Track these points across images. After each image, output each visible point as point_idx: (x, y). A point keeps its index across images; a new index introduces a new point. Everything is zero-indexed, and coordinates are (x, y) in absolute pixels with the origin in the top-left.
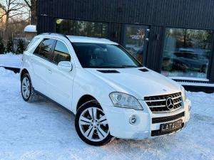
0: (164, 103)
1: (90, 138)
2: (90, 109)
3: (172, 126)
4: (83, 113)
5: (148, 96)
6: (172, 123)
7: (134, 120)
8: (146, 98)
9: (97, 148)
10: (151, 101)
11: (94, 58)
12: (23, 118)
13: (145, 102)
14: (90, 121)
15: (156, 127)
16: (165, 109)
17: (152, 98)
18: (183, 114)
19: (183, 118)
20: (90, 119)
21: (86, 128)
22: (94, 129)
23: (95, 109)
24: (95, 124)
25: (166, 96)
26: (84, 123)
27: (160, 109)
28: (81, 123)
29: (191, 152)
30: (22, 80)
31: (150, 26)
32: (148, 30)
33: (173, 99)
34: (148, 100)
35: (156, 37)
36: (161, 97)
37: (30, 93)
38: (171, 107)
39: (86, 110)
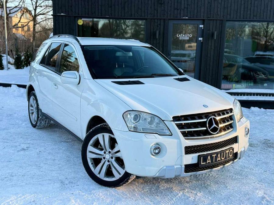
0: (203, 124)
1: (102, 176)
2: (100, 136)
3: (216, 157)
4: (91, 142)
5: (179, 115)
6: (217, 153)
7: (158, 150)
8: (176, 119)
9: (112, 190)
10: (183, 122)
11: (120, 66)
12: (24, 149)
13: (174, 124)
14: (102, 153)
15: (192, 159)
16: (206, 133)
17: (186, 117)
18: (235, 140)
19: (235, 146)
20: (102, 150)
21: (97, 162)
22: (107, 163)
23: (107, 136)
24: (108, 156)
25: (207, 115)
26: (94, 156)
27: (198, 134)
28: (90, 156)
29: (248, 194)
30: (29, 100)
31: (204, 20)
32: (201, 26)
33: (218, 118)
34: (179, 120)
35: (213, 35)
36: (200, 116)
37: (38, 117)
38: (215, 130)
39: (95, 137)
